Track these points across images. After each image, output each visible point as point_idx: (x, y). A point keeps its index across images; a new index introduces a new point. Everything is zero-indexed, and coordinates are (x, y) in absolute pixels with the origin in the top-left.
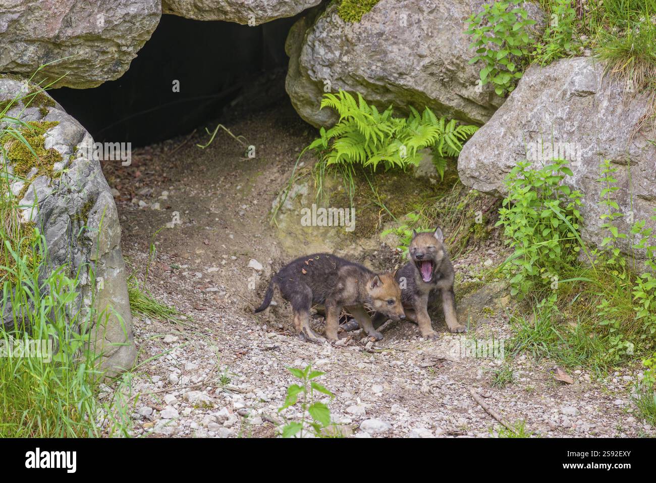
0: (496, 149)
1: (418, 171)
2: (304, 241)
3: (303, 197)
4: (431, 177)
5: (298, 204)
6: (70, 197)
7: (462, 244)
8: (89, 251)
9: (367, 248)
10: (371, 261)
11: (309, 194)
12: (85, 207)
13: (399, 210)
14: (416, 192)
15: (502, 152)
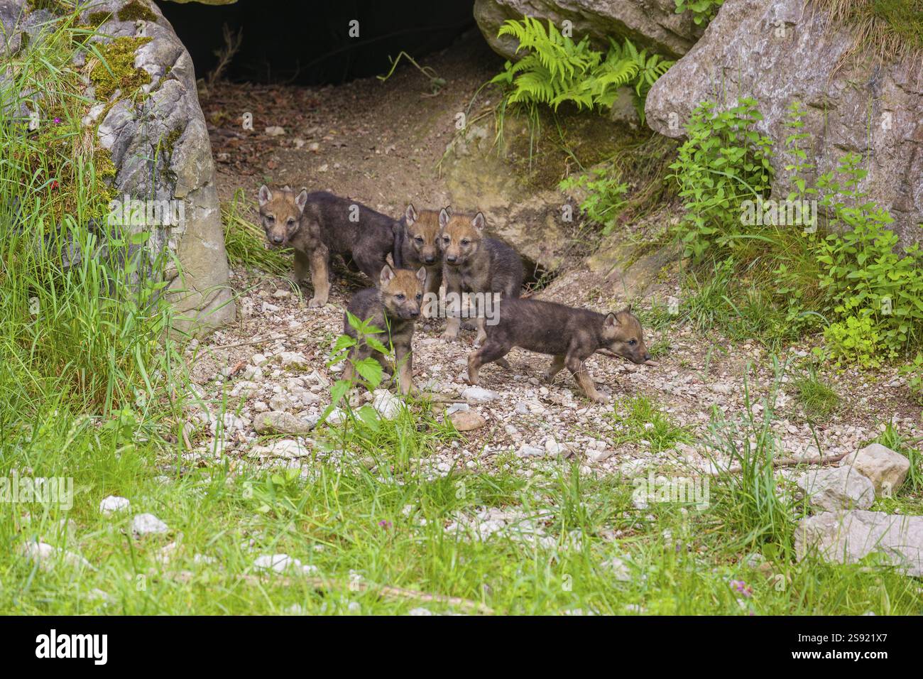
0: (686, 88)
1: (616, 114)
2: (477, 191)
3: (481, 141)
4: (631, 121)
5: (475, 148)
6: (153, 124)
7: (653, 200)
8: (174, 188)
9: (550, 202)
10: (555, 217)
11: (488, 137)
12: (171, 136)
13: (591, 159)
14: (612, 138)
15: (693, 92)
